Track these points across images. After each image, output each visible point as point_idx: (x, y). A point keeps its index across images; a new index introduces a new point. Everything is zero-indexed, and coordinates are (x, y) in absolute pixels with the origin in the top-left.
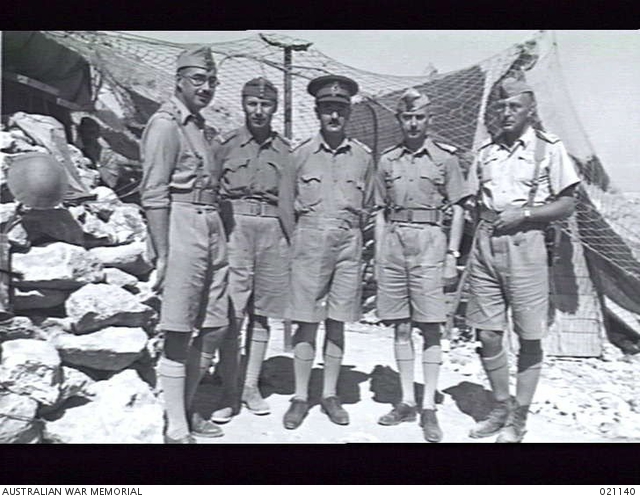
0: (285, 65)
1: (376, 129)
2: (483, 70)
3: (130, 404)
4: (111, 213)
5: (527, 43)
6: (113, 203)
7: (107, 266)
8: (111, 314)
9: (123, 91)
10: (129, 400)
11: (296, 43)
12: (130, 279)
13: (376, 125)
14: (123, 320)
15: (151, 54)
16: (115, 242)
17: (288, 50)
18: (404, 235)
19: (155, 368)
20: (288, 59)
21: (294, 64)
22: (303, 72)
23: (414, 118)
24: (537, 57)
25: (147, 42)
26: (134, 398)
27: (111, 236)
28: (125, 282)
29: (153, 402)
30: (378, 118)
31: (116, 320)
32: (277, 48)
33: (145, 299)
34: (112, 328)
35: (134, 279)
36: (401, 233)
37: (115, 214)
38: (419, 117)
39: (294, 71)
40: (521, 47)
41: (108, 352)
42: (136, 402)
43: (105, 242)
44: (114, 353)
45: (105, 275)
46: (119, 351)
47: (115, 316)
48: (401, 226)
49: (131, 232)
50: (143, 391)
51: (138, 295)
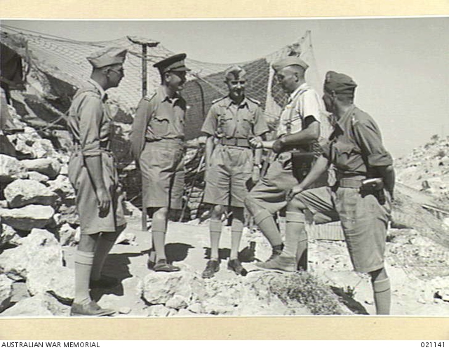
0: (143, 54)
1: (203, 97)
2: (268, 62)
3: (43, 244)
4: (33, 142)
5: (294, 45)
6: (35, 136)
7: (30, 170)
8: (32, 197)
9: (42, 74)
10: (42, 242)
11: (150, 42)
12: (45, 177)
13: (202, 95)
14: (39, 200)
15: (59, 48)
16: (35, 157)
17: (144, 46)
18: (232, 153)
19: (60, 231)
20: (145, 51)
21: (148, 54)
22: (154, 59)
23: (239, 83)
24: (299, 53)
25: (57, 40)
26: (45, 241)
27: (32, 153)
28: (41, 180)
29: (57, 244)
30: (204, 90)
31: (35, 201)
32: (137, 45)
33: (53, 190)
34: (32, 205)
35: (47, 177)
36: (230, 152)
37: (35, 143)
38: (242, 83)
39: (148, 58)
40: (290, 47)
41: (30, 219)
42: (47, 243)
43: (29, 157)
44: (33, 219)
45: (29, 175)
46: (36, 218)
47: (34, 198)
48: (230, 148)
49: (45, 152)
50: (50, 237)
51: (49, 188)
